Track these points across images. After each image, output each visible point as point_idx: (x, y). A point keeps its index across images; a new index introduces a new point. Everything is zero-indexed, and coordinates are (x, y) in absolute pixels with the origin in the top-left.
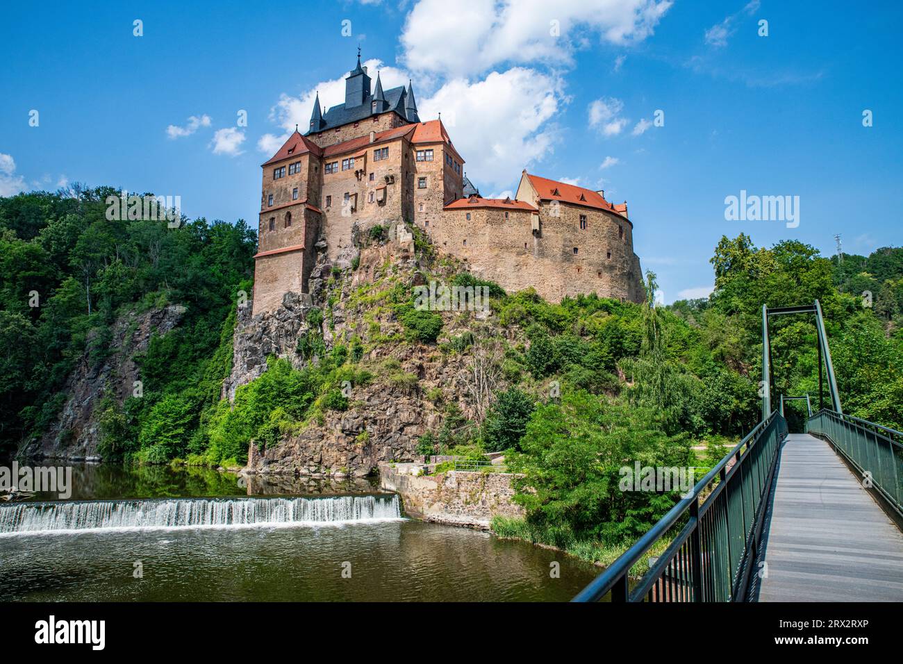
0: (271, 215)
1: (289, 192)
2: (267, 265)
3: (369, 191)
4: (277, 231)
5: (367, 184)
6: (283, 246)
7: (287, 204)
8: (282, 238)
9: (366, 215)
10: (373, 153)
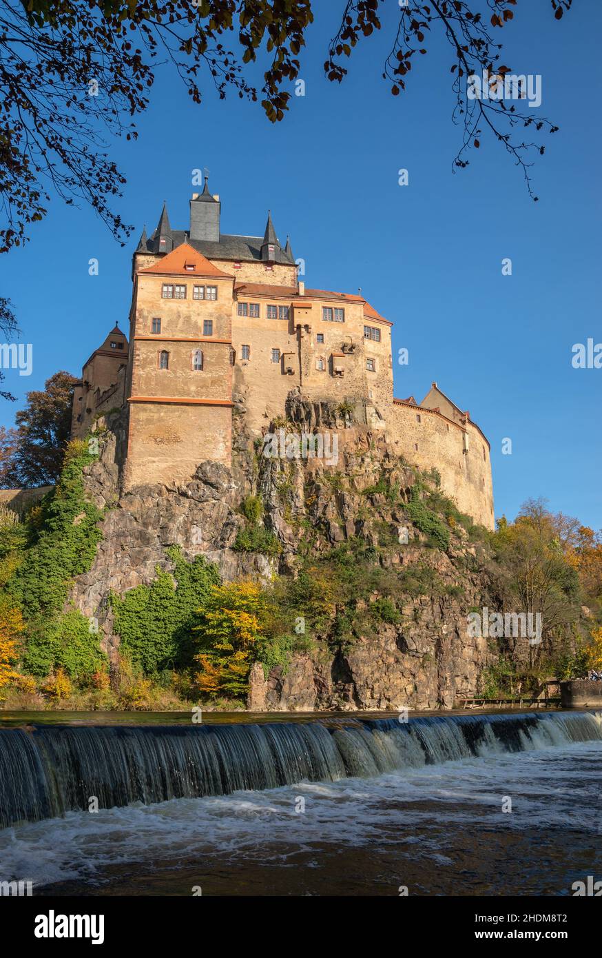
0: (162, 346)
1: (196, 323)
2: (156, 416)
3: (317, 354)
4: (175, 372)
5: (312, 345)
6: (188, 395)
7: (190, 337)
8: (186, 384)
9: (314, 385)
10: (321, 309)
